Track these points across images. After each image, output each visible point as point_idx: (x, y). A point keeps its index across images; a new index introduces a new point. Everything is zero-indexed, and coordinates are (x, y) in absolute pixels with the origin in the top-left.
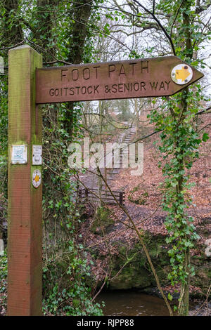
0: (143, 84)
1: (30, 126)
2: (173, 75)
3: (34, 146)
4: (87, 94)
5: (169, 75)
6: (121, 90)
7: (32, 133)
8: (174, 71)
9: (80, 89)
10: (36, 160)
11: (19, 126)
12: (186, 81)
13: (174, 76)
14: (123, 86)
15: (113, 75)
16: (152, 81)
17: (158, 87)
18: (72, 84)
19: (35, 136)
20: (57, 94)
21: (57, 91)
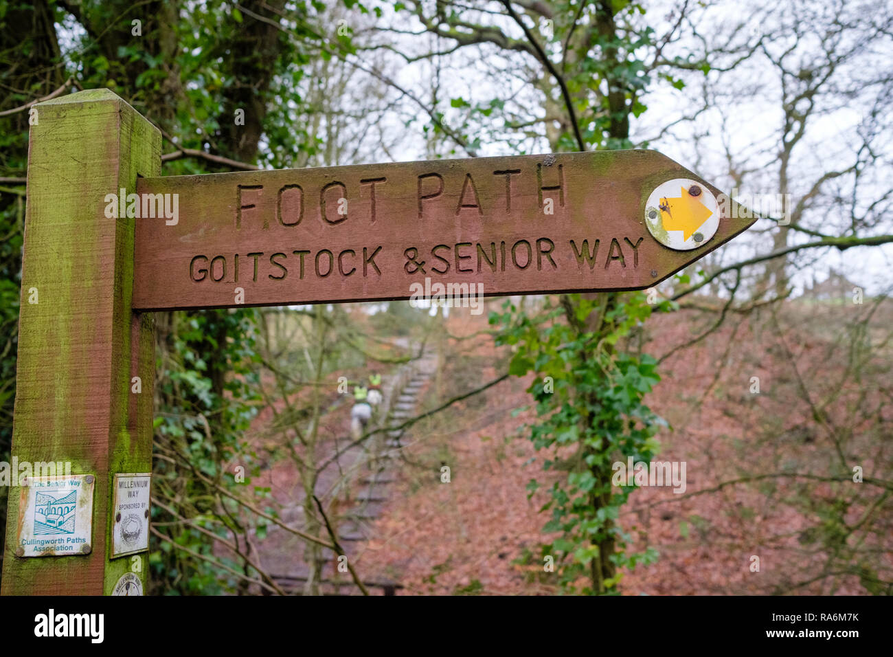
0: (545, 246)
1: (107, 400)
2: (653, 215)
3: (121, 478)
4: (335, 277)
5: (638, 216)
6: (463, 264)
7: (114, 428)
8: (654, 200)
9: (309, 259)
10: (126, 536)
11: (60, 399)
12: (698, 237)
13: (655, 222)
14: (472, 251)
15: (433, 209)
16: (579, 234)
17: (601, 258)
18: (280, 240)
19: (125, 437)
20: (218, 274)
21: (218, 264)
